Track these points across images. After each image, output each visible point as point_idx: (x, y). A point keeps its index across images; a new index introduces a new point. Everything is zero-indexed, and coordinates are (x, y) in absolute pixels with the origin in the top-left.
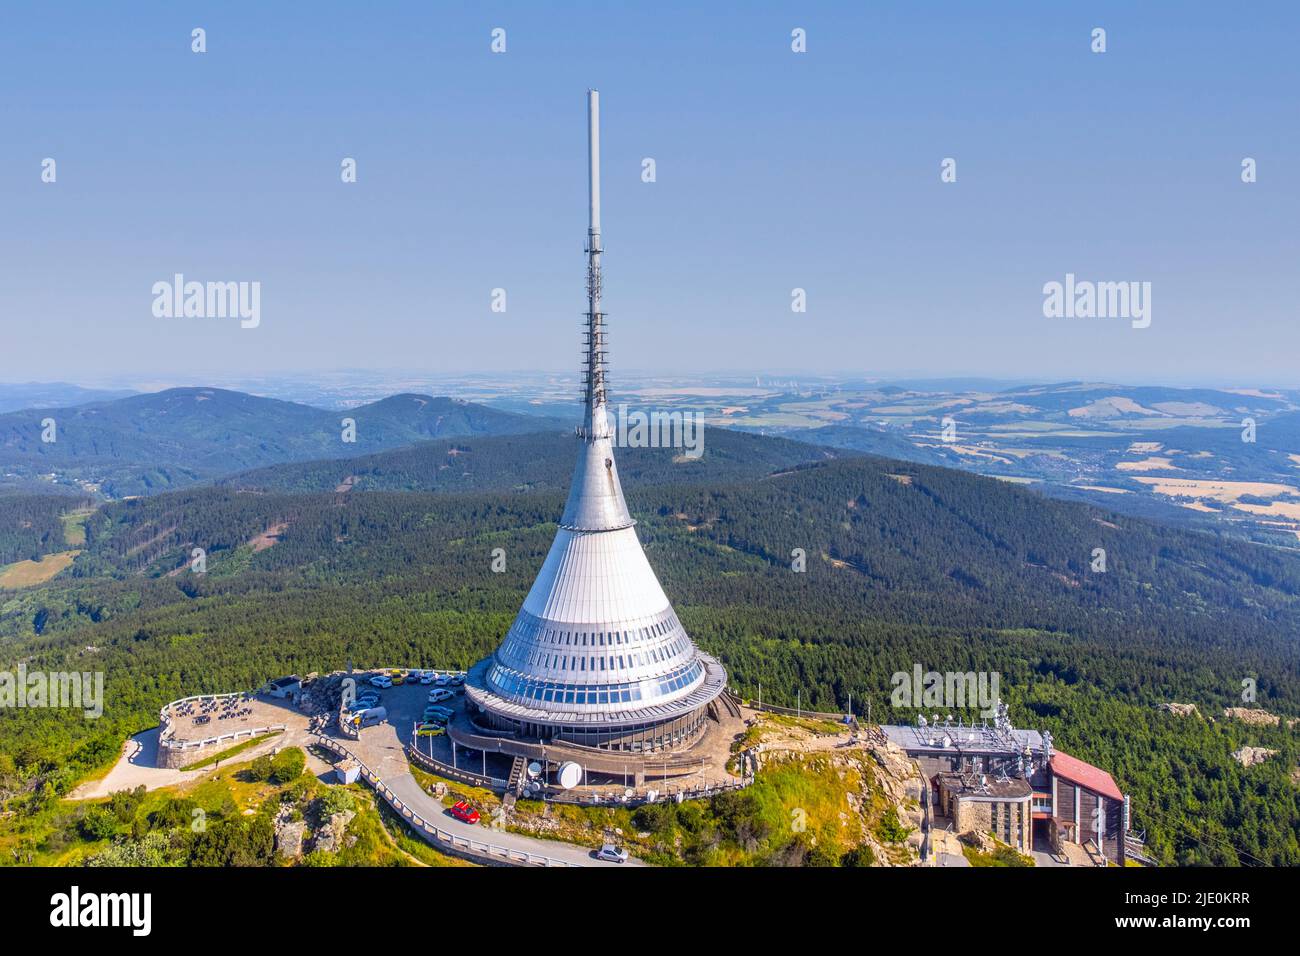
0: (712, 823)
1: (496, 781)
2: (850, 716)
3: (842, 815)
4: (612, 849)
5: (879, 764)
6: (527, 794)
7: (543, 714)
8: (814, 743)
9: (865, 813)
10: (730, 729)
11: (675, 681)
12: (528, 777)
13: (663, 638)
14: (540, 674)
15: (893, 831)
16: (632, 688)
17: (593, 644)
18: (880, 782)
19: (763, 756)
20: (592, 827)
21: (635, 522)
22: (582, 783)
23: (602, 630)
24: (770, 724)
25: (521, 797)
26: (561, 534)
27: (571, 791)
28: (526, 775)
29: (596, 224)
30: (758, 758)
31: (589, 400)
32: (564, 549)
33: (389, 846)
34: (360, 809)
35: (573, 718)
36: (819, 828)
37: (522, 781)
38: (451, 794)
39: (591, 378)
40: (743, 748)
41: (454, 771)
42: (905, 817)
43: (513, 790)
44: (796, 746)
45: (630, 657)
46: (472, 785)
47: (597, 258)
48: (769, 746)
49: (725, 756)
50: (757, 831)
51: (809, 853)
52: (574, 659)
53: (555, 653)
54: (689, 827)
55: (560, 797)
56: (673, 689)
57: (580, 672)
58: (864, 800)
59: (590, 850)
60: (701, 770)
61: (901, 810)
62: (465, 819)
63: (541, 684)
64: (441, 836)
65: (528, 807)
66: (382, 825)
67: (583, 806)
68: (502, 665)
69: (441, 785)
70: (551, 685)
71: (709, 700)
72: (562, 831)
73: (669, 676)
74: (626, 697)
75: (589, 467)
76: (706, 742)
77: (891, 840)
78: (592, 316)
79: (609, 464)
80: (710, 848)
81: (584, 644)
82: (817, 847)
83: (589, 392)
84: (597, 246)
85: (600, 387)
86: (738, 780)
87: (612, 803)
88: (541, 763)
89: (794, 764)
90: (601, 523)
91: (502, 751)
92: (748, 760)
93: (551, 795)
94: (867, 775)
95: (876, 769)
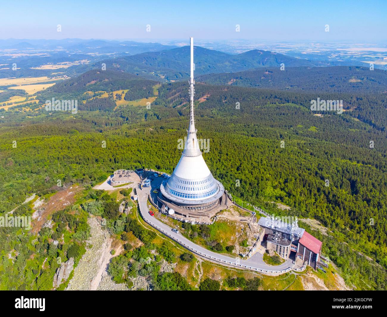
1: (159, 208)
33: (136, 216)
82: (222, 243)
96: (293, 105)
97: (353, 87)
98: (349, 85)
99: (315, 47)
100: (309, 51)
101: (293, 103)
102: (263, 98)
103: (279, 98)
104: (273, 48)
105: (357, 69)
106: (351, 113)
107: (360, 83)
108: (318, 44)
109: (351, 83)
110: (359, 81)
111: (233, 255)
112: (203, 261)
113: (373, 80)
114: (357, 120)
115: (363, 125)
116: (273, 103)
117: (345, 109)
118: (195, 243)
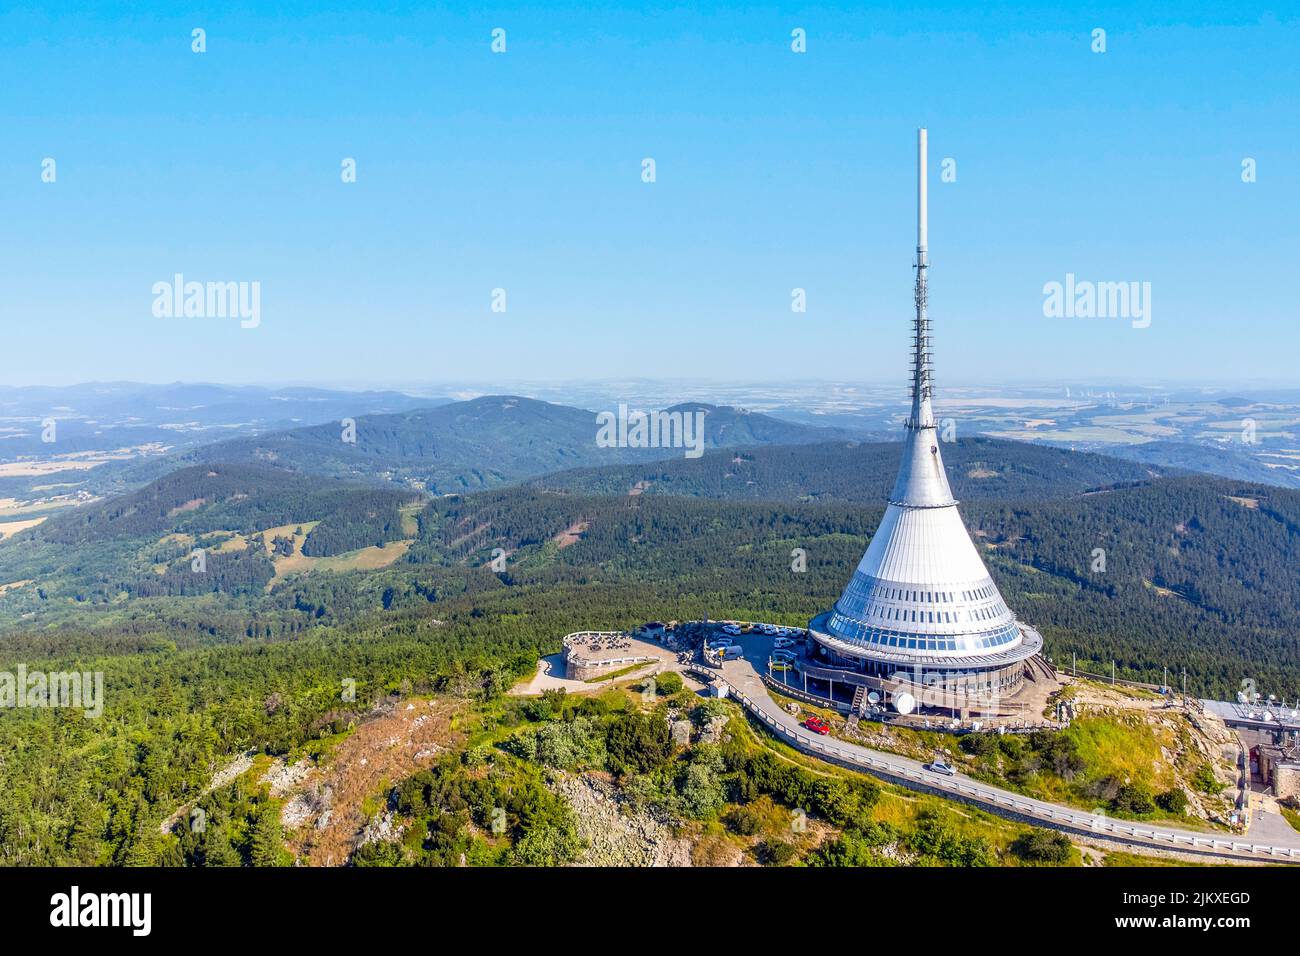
0: (1032, 754)
1: (841, 704)
2: (1165, 688)
3: (1156, 764)
4: (943, 764)
5: (1195, 727)
6: (868, 716)
7: (879, 654)
8: (1127, 703)
9: (1180, 766)
10: (1045, 687)
11: (996, 637)
12: (868, 702)
13: (983, 601)
14: (876, 622)
15: (1208, 784)
16: (957, 640)
17: (922, 601)
18: (1195, 741)
19: (1079, 708)
20: (924, 746)
21: (958, 502)
22: (915, 711)
23: (929, 590)
24: (1085, 686)
25: (864, 718)
26: (891, 509)
27: (905, 717)
28: (867, 701)
29: (924, 242)
30: (1073, 708)
31: (917, 395)
32: (894, 522)
33: (758, 744)
34: (732, 716)
35: (906, 658)
36: (1133, 771)
37: (863, 706)
38: (804, 712)
39: (918, 376)
40: (1059, 701)
41: (805, 695)
42: (1219, 774)
43: (856, 712)
44: (1111, 703)
45: (955, 613)
46: (821, 706)
47: (924, 272)
48: (1084, 700)
49: (1044, 706)
50: (1074, 765)
51: (1123, 790)
52: (906, 612)
53: (889, 606)
54: (1011, 755)
55: (897, 721)
56: (994, 644)
57: (911, 623)
58: (1179, 754)
59: (923, 764)
60: (1020, 714)
61: (1217, 768)
62: (817, 731)
63: (878, 630)
64: (799, 739)
65: (868, 726)
66: (750, 729)
67: (916, 729)
68: (841, 614)
69: (794, 705)
70: (886, 632)
71: (1027, 657)
72: (899, 747)
73: (989, 633)
74: (952, 646)
75: (916, 452)
76: (1024, 694)
77: (1205, 791)
78: (919, 322)
79: (934, 451)
80: (1030, 773)
81: (914, 600)
82: (1131, 785)
83: (916, 388)
84: (925, 261)
85: (926, 384)
86: (1055, 724)
87: (942, 730)
88: (878, 692)
89: (1109, 717)
90: (928, 502)
91: (846, 681)
92: (1064, 709)
93: (889, 718)
94: (1182, 735)
95: (1191, 730)
96: (847, 538)
97: (985, 489)
98: (973, 486)
99: (845, 398)
100: (831, 406)
101: (842, 532)
102: (751, 523)
103: (798, 521)
104: (733, 401)
105: (979, 445)
106: (1014, 552)
107: (1000, 478)
108: (851, 390)
109: (975, 481)
110: (994, 474)
111: (1192, 823)
112: (1104, 854)
113: (1030, 472)
114: (1035, 570)
115: (1057, 583)
116: (785, 537)
117: (992, 542)
118: (1038, 797)
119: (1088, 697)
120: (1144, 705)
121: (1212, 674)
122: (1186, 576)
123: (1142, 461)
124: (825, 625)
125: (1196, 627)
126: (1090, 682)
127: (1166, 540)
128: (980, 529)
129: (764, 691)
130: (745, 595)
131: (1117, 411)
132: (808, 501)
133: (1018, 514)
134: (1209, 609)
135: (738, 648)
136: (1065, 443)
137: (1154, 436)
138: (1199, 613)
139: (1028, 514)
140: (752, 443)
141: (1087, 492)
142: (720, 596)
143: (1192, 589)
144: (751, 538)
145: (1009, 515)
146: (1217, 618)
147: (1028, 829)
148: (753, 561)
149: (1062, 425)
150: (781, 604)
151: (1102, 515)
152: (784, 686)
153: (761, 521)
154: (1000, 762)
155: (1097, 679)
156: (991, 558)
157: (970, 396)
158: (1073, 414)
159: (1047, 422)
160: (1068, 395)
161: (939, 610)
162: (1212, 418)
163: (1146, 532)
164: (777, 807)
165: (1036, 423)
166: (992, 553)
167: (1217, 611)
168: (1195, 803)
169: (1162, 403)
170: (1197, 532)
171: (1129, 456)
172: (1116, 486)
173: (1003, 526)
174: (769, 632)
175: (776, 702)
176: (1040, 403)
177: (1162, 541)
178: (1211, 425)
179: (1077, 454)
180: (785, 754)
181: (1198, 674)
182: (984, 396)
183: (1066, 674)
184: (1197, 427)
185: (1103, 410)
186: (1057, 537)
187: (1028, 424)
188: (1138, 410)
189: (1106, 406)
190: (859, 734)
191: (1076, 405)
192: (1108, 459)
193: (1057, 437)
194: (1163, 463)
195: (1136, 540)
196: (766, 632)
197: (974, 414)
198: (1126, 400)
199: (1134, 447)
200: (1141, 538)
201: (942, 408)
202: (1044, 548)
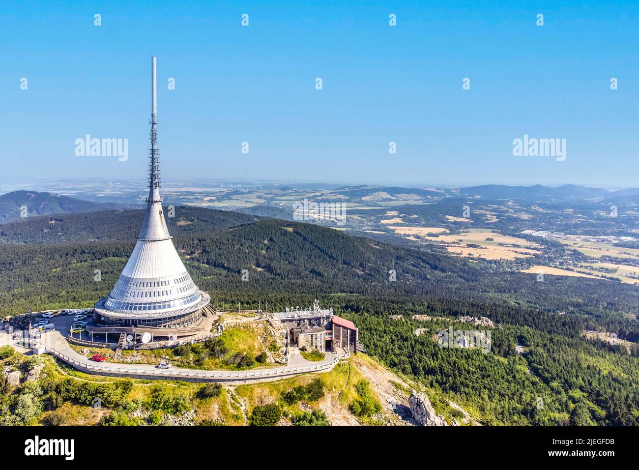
0: (205, 351)
1: (112, 344)
2: (260, 310)
3: (256, 344)
4: (165, 363)
5: (270, 325)
6: (127, 348)
7: (133, 315)
8: (245, 320)
9: (265, 342)
10: (211, 318)
11: (190, 299)
12: (127, 341)
13: (184, 283)
14: (131, 300)
15: (275, 348)
16: (172, 303)
17: (154, 286)
18: (270, 331)
19: (226, 326)
20: (156, 357)
21: (172, 237)
22: (151, 341)
23: (158, 280)
24: (228, 315)
25: (125, 349)
26: (139, 243)
27: (146, 344)
28: (126, 340)
29: (155, 112)
30: (223, 326)
31: (152, 186)
32: (141, 249)
33: (64, 375)
34: (47, 363)
35: (147, 316)
36: (247, 349)
37: (124, 343)
38: (91, 352)
39: (153, 177)
40: (217, 324)
41: (92, 343)
42: (279, 343)
43: (120, 347)
44: (238, 321)
45: (170, 290)
46: (101, 347)
47: (155, 126)
48: (228, 322)
49: (211, 327)
50: (223, 351)
51: (243, 358)
52: (146, 292)
53: (138, 291)
54: (196, 353)
55: (142, 347)
56: (189, 302)
57: (149, 298)
58: (264, 338)
59: (155, 366)
60: (200, 333)
61: (278, 340)
62: (98, 361)
63: (132, 304)
64: (88, 367)
65: (127, 353)
66: (59, 368)
67: (152, 349)
68: (112, 298)
69: (86, 350)
70: (136, 304)
71: (203, 306)
72: (143, 360)
73: (187, 298)
74: (169, 306)
75: (151, 214)
76: (202, 324)
77: (274, 351)
78: (153, 150)
79: (160, 213)
80: (205, 359)
81: (151, 286)
82: (246, 355)
83: (151, 183)
84: (155, 121)
85: (157, 180)
86: (216, 335)
87: (164, 347)
88: (132, 335)
89: (238, 327)
90: (157, 238)
91: (115, 332)
92: (219, 327)
93: (138, 347)
94: (266, 329)
95: (269, 327)
96: (117, 259)
97: (185, 230)
98: (180, 229)
99: (115, 188)
100: (107, 192)
101: (114, 256)
102: (61, 256)
103: (89, 253)
104: (50, 190)
105: (182, 209)
106: (198, 258)
107: (192, 225)
108: (118, 183)
109: (180, 226)
110: (189, 223)
111: (269, 365)
112: (235, 388)
113: (205, 221)
114: (207, 266)
115: (217, 271)
116: (81, 262)
117: (188, 255)
118: (208, 369)
119: (229, 320)
120: (251, 319)
121: (277, 301)
122: (268, 262)
123: (252, 214)
124: (104, 305)
125: (271, 283)
126: (230, 313)
127: (260, 247)
128: (183, 249)
129: (68, 345)
130: (57, 295)
131: (242, 193)
132: (95, 242)
133: (200, 241)
134: (276, 275)
135: (52, 325)
136: (221, 207)
137: (256, 203)
138: (273, 277)
139: (204, 240)
140: (62, 212)
141: (230, 229)
142: (41, 298)
143: (270, 267)
144: (61, 264)
145: (196, 242)
146: (279, 278)
147: (204, 385)
148: (62, 277)
149: (219, 199)
150: (79, 298)
151: (236, 238)
152: (80, 340)
153: (67, 254)
154: (192, 357)
155: (233, 311)
156: (188, 262)
157: (178, 186)
158: (224, 194)
159: (213, 198)
160: (222, 186)
161: (163, 290)
162: (277, 195)
163: (253, 245)
164: (74, 407)
165: (208, 198)
166: (188, 260)
167: (279, 275)
168: (270, 357)
169: (258, 189)
170: (272, 243)
171: (247, 212)
172: (242, 226)
173: (193, 247)
174: (71, 313)
175: (75, 350)
176: (210, 190)
177: (259, 248)
178: (278, 198)
179: (226, 212)
180: (80, 377)
181: (272, 303)
182: (184, 186)
183: (220, 311)
184: (272, 199)
185: (236, 192)
186: (217, 250)
187: (205, 199)
188: (250, 192)
189: (238, 191)
190: (122, 358)
191: (225, 190)
192: (238, 214)
193: (218, 205)
194: (260, 215)
195: (249, 248)
196: (69, 314)
197: (180, 195)
198: (245, 188)
199: (249, 208)
200: (251, 247)
201: (165, 192)
202: (211, 255)
